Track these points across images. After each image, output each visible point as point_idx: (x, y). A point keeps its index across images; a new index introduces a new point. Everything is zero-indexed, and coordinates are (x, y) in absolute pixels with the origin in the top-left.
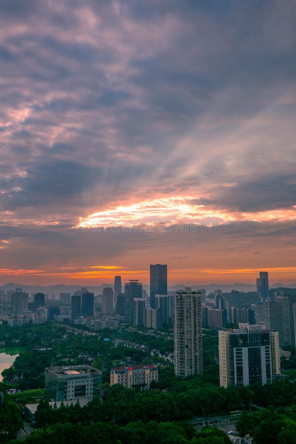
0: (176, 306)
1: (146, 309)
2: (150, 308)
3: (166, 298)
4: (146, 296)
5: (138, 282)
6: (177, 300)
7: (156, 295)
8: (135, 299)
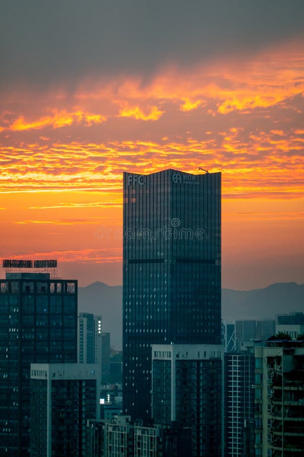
0: (266, 416)
1: (99, 426)
2: (121, 420)
3: (216, 361)
4: (98, 355)
5: (55, 274)
6: (276, 380)
7: (155, 348)
8: (34, 367)
